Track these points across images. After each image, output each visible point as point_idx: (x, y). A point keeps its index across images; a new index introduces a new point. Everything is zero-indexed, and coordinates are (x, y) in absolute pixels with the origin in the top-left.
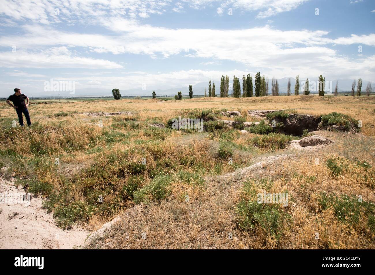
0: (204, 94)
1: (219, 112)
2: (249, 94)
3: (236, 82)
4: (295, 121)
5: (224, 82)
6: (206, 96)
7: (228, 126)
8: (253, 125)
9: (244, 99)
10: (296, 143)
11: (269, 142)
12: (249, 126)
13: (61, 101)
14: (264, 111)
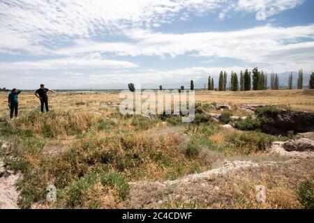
0: (203, 87)
1: (208, 105)
2: (247, 88)
3: (234, 77)
4: (288, 118)
5: (222, 78)
6: (205, 89)
7: (215, 119)
8: (240, 119)
9: (242, 92)
10: (279, 145)
11: (246, 140)
12: (235, 120)
13: (93, 92)
14: (256, 105)
